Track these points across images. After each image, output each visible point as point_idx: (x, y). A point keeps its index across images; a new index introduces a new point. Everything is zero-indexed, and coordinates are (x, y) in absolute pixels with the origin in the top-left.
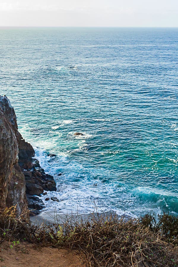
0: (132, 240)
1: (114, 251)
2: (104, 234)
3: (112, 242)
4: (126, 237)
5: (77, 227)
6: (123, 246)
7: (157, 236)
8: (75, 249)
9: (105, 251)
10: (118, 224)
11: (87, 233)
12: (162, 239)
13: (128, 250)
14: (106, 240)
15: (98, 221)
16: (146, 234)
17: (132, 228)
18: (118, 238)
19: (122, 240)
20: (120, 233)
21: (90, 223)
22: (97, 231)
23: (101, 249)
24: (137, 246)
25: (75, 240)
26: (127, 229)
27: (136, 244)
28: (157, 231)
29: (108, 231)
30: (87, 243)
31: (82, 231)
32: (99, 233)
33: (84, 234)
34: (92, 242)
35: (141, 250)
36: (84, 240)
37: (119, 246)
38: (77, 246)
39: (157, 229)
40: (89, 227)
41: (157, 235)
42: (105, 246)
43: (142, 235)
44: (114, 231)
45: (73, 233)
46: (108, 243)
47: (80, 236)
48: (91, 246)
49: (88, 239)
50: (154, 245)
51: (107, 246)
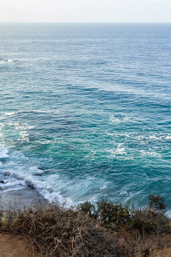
0: (72, 226)
1: (56, 236)
2: (46, 220)
3: (54, 228)
4: (67, 223)
5: (20, 213)
6: (64, 232)
7: (96, 223)
8: (19, 234)
9: (46, 236)
10: (59, 211)
11: (30, 220)
12: (101, 226)
13: (69, 235)
14: (48, 225)
15: (40, 207)
16: (86, 220)
17: (72, 215)
18: (59, 224)
19: (63, 226)
20: (61, 219)
21: (33, 209)
22: (39, 217)
23: (43, 235)
24: (77, 232)
25: (19, 226)
26: (67, 216)
27: (77, 230)
28: (96, 217)
29: (50, 217)
30: (30, 229)
31: (25, 218)
32: (41, 219)
33: (27, 220)
34: (34, 228)
35: (81, 236)
36: (27, 225)
37: (60, 232)
38: (20, 232)
39: (96, 215)
40: (31, 214)
41: (96, 221)
42: (47, 232)
43: (82, 222)
44: (55, 217)
45: (16, 219)
46: (50, 228)
47: (23, 222)
48: (33, 232)
49: (31, 225)
50: (94, 231)
51: (49, 232)
